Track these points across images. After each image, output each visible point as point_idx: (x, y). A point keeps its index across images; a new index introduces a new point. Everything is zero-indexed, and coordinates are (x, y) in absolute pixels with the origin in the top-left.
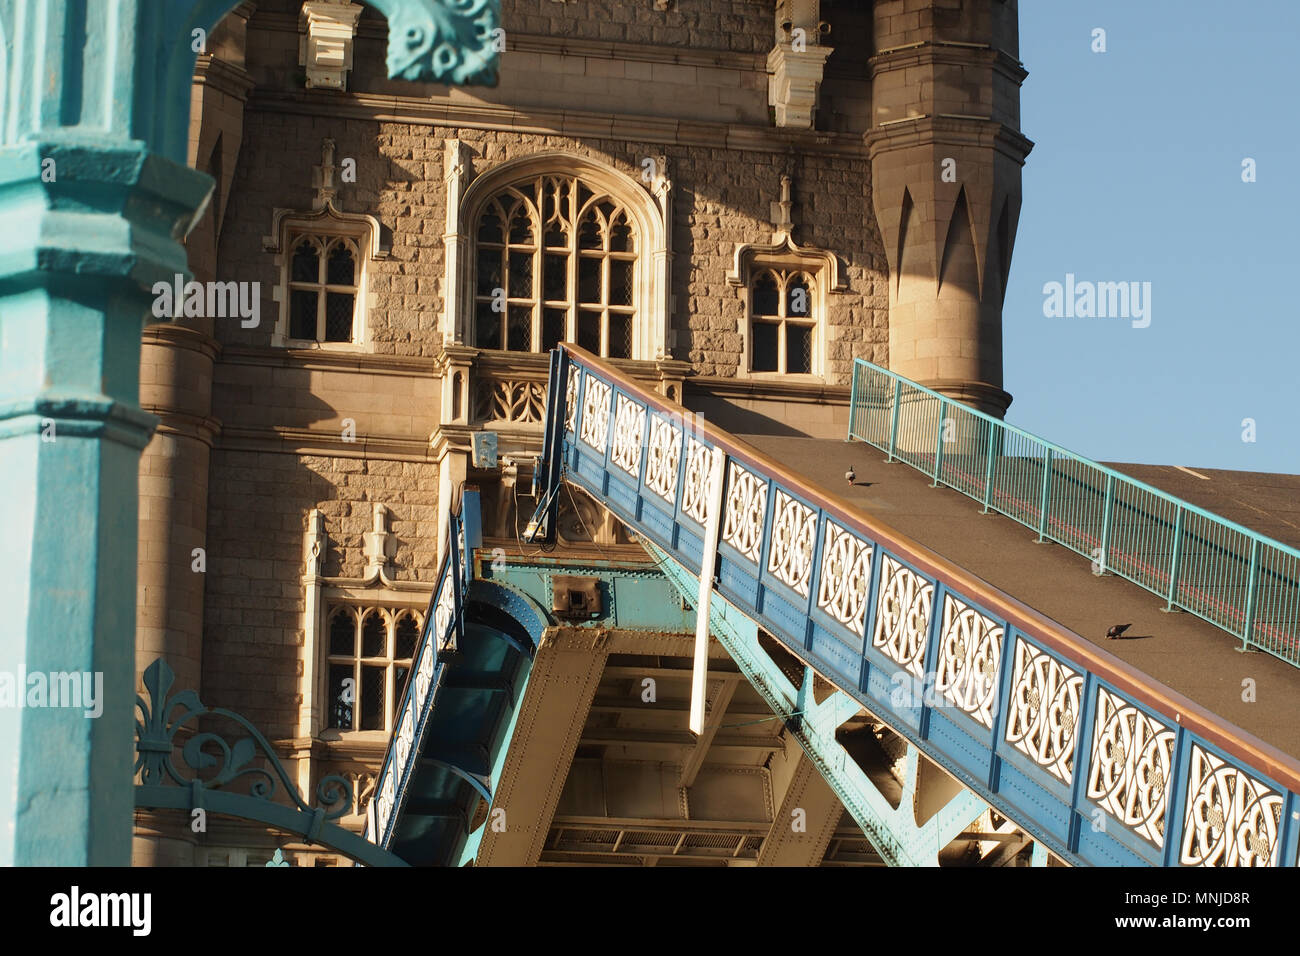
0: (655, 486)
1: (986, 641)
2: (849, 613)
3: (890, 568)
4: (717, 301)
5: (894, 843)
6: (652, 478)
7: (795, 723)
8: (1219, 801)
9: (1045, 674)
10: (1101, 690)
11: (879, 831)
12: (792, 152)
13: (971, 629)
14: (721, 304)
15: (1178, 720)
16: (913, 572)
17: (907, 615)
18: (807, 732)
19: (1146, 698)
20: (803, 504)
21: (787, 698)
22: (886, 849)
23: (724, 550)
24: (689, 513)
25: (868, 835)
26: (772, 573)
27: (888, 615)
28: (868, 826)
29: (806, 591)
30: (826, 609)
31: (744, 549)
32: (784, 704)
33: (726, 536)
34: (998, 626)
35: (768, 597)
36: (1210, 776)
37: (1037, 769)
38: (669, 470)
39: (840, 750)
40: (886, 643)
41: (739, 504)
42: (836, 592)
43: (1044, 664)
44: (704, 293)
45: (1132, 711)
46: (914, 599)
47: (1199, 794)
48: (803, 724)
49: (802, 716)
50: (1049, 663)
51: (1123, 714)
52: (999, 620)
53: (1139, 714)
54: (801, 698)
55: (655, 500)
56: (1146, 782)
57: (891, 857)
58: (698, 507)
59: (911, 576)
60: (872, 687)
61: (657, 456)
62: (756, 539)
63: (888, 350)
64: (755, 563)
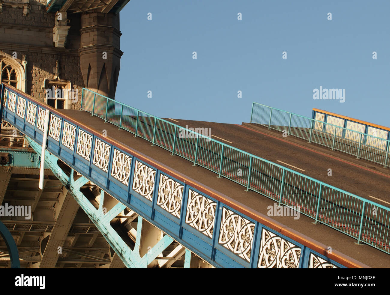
0: (29, 121)
1: (127, 161)
2: (85, 155)
3: (98, 142)
4: (39, 94)
5: (97, 219)
6: (28, 119)
7: (68, 186)
8: (197, 205)
9: (144, 170)
10: (161, 174)
11: (92, 216)
12: (59, 54)
13: (122, 158)
14: (40, 94)
15: (185, 182)
16: (104, 143)
17: (103, 155)
18: (71, 189)
19: (175, 176)
20: (72, 125)
21: (66, 180)
22: (95, 221)
23: (49, 138)
24: (39, 128)
25: (89, 217)
26: (63, 144)
27: (97, 155)
28: (90, 214)
29: (73, 149)
30: (79, 154)
31: (55, 138)
32: (65, 181)
33: (49, 134)
34: (130, 157)
35: (62, 151)
36: (194, 198)
37: (142, 197)
38: (33, 116)
39: (81, 194)
40: (97, 163)
41: (53, 125)
42: (82, 149)
43: (144, 168)
44: (35, 91)
45: (171, 180)
46: (105, 150)
47: (191, 203)
48: (70, 187)
49: (70, 184)
50: (145, 167)
51: (168, 181)
52: (130, 155)
53: (173, 181)
54: (70, 179)
55: (29, 125)
56: (175, 200)
57: (96, 223)
58: (41, 127)
59: (104, 144)
60: (92, 175)
61: (30, 113)
62: (58, 135)
63: (84, 107)
64: (58, 141)
